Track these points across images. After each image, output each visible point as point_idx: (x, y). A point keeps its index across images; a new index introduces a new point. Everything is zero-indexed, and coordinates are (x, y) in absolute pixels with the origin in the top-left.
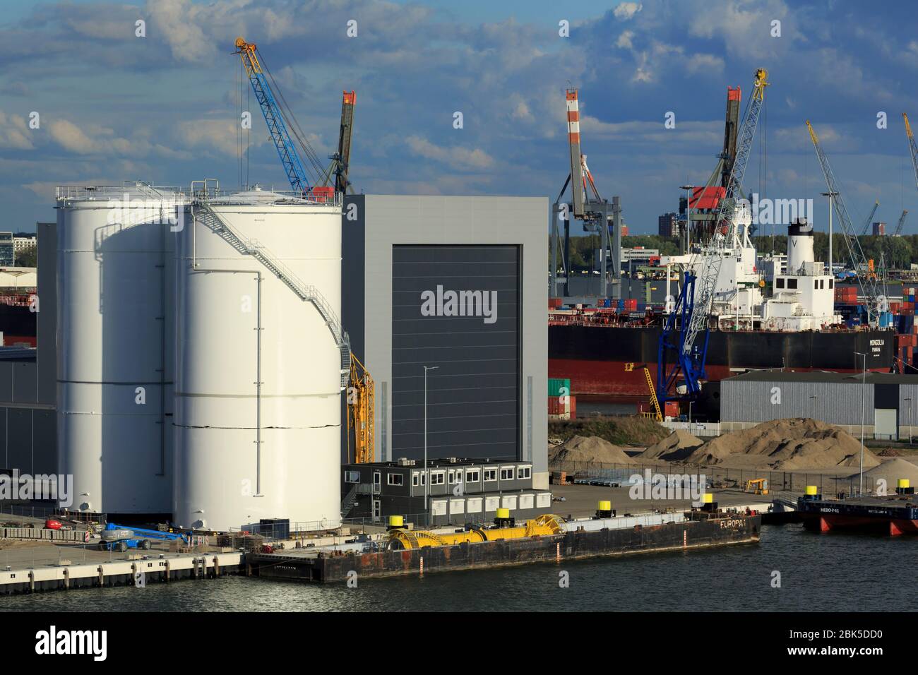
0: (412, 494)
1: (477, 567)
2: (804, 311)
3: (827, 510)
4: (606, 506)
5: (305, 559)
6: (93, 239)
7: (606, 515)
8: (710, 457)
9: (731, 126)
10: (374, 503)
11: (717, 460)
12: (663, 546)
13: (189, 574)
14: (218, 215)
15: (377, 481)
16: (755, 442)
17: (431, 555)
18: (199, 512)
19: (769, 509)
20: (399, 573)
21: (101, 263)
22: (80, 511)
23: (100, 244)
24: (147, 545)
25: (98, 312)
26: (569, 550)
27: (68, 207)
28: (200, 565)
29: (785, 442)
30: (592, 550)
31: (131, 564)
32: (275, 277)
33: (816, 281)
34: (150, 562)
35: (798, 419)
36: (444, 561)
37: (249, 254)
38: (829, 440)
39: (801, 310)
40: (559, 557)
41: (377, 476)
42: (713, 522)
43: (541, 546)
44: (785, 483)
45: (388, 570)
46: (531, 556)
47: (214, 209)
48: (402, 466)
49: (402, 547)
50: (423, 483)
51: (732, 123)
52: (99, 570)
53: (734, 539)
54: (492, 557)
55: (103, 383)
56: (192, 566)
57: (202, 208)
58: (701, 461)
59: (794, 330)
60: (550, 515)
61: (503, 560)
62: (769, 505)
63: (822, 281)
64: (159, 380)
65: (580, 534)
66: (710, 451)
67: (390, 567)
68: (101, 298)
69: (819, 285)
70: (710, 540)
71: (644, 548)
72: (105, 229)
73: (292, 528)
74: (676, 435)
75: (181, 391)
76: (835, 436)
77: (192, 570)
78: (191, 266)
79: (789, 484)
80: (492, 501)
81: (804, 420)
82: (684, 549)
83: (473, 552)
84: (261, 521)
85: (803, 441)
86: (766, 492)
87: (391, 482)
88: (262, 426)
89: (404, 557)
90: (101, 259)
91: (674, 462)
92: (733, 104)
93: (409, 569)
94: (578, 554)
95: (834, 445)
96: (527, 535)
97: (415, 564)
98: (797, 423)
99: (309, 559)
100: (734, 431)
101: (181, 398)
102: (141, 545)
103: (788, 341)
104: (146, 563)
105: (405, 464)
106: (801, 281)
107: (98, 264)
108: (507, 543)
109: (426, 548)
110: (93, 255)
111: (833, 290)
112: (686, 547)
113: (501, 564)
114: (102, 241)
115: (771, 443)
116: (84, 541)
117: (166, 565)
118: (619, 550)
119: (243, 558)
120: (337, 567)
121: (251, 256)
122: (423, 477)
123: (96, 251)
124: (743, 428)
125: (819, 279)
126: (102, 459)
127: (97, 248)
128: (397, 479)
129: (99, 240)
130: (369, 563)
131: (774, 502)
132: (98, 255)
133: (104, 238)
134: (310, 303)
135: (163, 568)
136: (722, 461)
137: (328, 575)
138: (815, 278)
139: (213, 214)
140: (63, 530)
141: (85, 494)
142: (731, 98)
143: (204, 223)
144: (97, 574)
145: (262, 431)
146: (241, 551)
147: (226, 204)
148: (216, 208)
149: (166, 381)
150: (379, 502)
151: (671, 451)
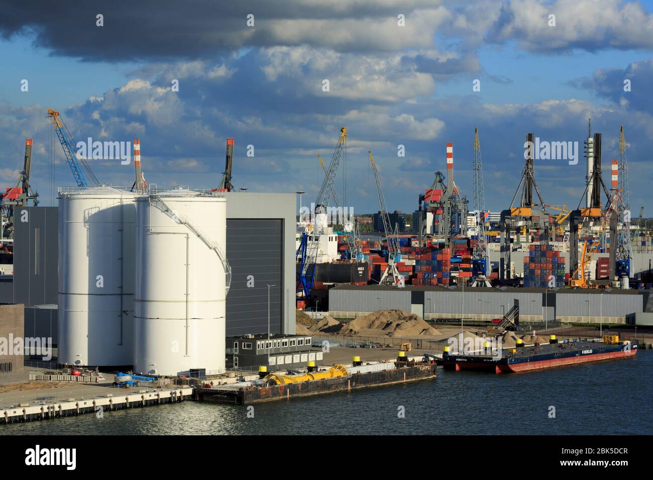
0: (257, 354)
1: (313, 394)
2: (324, 253)
3: (460, 360)
4: (357, 359)
5: (232, 391)
6: (83, 215)
7: (358, 364)
8: (351, 330)
9: (229, 158)
10: (234, 358)
11: (355, 332)
12: (396, 381)
13: (168, 400)
14: (165, 203)
15: (236, 347)
16: (373, 322)
17: (293, 388)
18: (153, 365)
19: (423, 359)
20: (278, 398)
21: (88, 229)
22: (75, 365)
23: (87, 218)
24: (139, 384)
25: (86, 256)
26: (354, 384)
27: (67, 198)
28: (174, 395)
29: (389, 322)
30: (364, 383)
31: (141, 395)
32: (196, 236)
33: (330, 237)
34: (150, 394)
35: (392, 310)
36: (298, 392)
37: (182, 223)
38: (413, 321)
39: (323, 252)
40: (349, 388)
41: (236, 344)
42: (416, 367)
43: (341, 382)
44: (418, 345)
45: (273, 397)
46: (337, 387)
47: (162, 199)
48: (249, 339)
49: (276, 384)
50: (262, 348)
51: (229, 157)
52: (127, 399)
53: (426, 376)
54: (320, 388)
55: (88, 294)
56: (170, 396)
57: (155, 198)
58: (346, 333)
59: (320, 263)
60: (342, 365)
61: (325, 390)
62: (422, 357)
63: (332, 237)
64: (120, 293)
65: (358, 375)
66: (351, 328)
67: (274, 395)
68: (88, 248)
69: (331, 239)
70: (415, 377)
71: (386, 382)
72: (90, 210)
73: (207, 373)
74: (326, 319)
75: (140, 298)
76: (415, 319)
77: (170, 398)
78: (148, 230)
79: (420, 345)
80: (296, 357)
81: (396, 311)
82: (404, 382)
83: (311, 386)
84: (190, 370)
85: (400, 322)
86: (410, 350)
87: (244, 347)
88: (189, 318)
89: (280, 389)
90: (88, 227)
91: (331, 333)
92: (230, 147)
93: (283, 396)
94: (358, 386)
95: (416, 324)
96: (332, 376)
97: (285, 393)
98: (392, 312)
99: (235, 391)
100: (361, 316)
101: (140, 303)
102: (135, 384)
103: (317, 268)
104: (148, 394)
105: (250, 337)
106: (322, 238)
107: (86, 229)
108: (326, 381)
109: (290, 384)
110: (83, 224)
111: (337, 242)
112: (405, 381)
113: (324, 392)
114: (89, 217)
115: (382, 323)
116: (96, 382)
117: (158, 395)
118: (376, 383)
119: (194, 391)
120: (250, 395)
121: (183, 225)
122: (262, 344)
123: (85, 222)
124: (366, 315)
125: (331, 236)
126: (88, 336)
127: (86, 220)
128: (249, 346)
129: (87, 216)
130: (264, 393)
131: (425, 355)
132: (86, 224)
133: (90, 215)
134: (214, 251)
135: (156, 397)
136: (358, 333)
137: (246, 400)
138: (329, 236)
139: (162, 202)
140: (84, 376)
141: (78, 356)
142: (229, 144)
143: (156, 207)
144: (125, 401)
145: (189, 321)
146: (192, 387)
147: (168, 196)
148: (165, 198)
149: (123, 293)
150: (238, 358)
151: (325, 327)
